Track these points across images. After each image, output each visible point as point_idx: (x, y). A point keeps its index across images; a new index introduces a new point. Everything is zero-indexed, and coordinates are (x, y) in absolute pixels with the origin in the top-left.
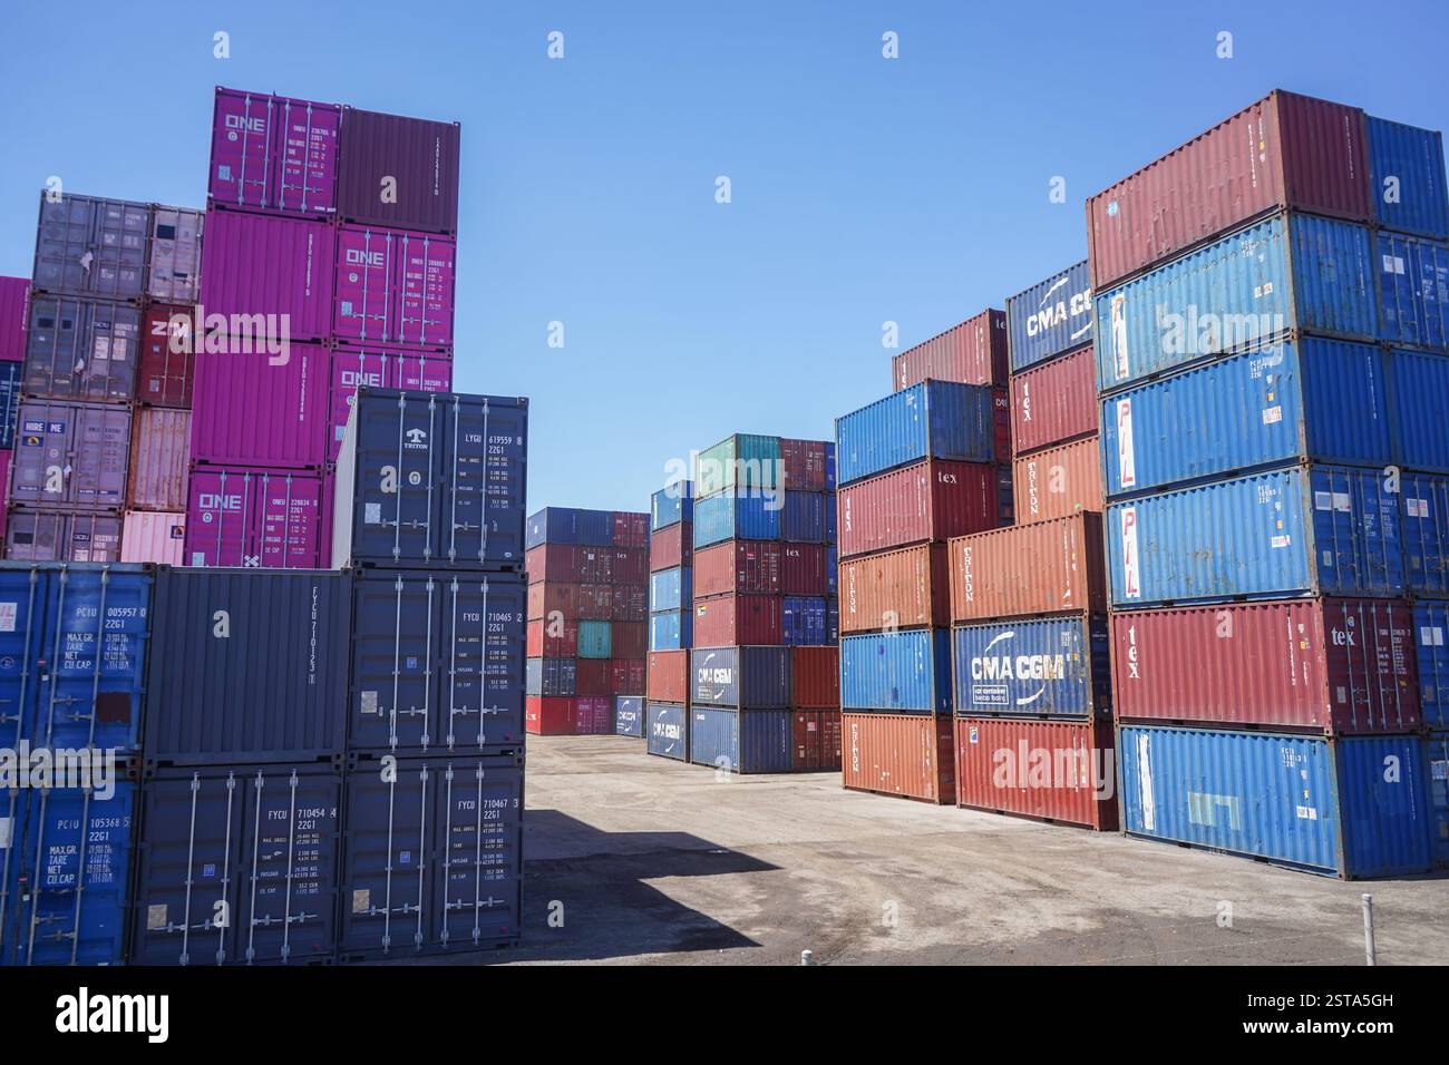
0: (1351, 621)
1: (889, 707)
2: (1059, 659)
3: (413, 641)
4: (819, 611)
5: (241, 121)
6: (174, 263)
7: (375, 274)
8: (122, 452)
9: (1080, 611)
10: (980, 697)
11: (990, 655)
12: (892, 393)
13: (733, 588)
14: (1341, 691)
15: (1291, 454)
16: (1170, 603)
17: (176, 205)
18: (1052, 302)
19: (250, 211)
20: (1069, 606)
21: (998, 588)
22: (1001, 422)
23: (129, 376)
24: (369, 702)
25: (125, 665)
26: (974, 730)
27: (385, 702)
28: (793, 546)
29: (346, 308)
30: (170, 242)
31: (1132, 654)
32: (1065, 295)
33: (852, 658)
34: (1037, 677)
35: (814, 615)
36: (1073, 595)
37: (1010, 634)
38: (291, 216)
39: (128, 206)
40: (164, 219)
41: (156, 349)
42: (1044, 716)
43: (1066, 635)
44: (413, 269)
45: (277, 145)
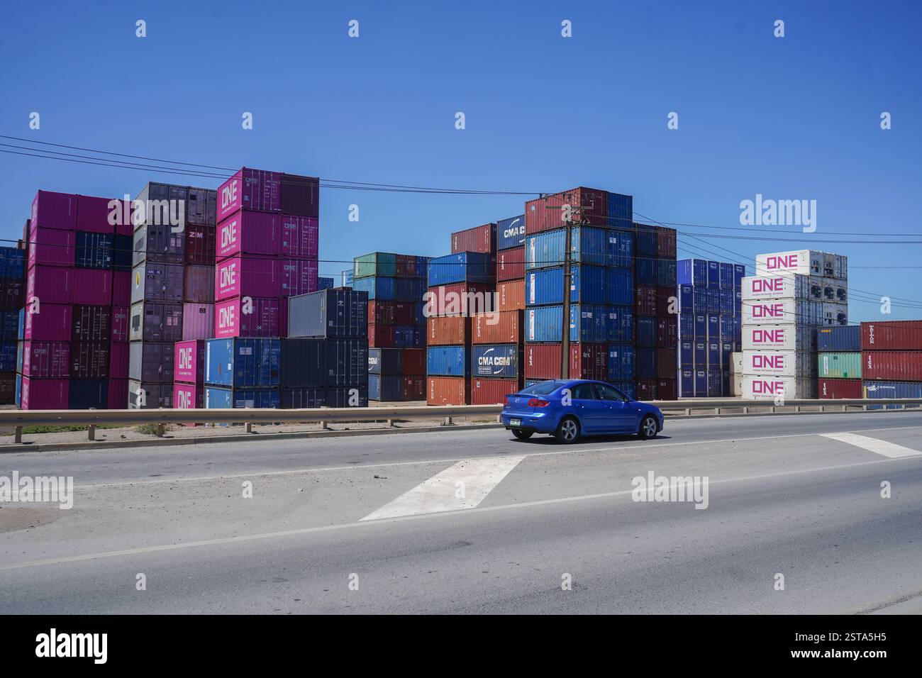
0: (590, 350)
1: (447, 374)
2: (508, 358)
3: (341, 356)
4: (411, 332)
5: (250, 179)
6: (196, 209)
7: (294, 231)
8: (181, 281)
9: (516, 343)
10: (481, 371)
11: (485, 356)
12: (450, 254)
13: (374, 322)
14: (585, 370)
15: (576, 301)
16: (542, 342)
17: (196, 187)
18: (514, 227)
19: (255, 211)
20: (512, 341)
21: (489, 333)
22: (493, 267)
23: (182, 252)
24: (331, 372)
25: (276, 363)
26: (478, 383)
27: (335, 373)
28: (400, 303)
29: (285, 244)
30: (195, 201)
31: (531, 358)
32: (518, 225)
33: (433, 355)
34: (501, 364)
35: (408, 334)
36: (514, 338)
37: (492, 349)
38: (268, 212)
39: (181, 187)
40: (192, 192)
41: (192, 242)
42: (502, 378)
43: (511, 350)
44: (305, 229)
45: (262, 187)
